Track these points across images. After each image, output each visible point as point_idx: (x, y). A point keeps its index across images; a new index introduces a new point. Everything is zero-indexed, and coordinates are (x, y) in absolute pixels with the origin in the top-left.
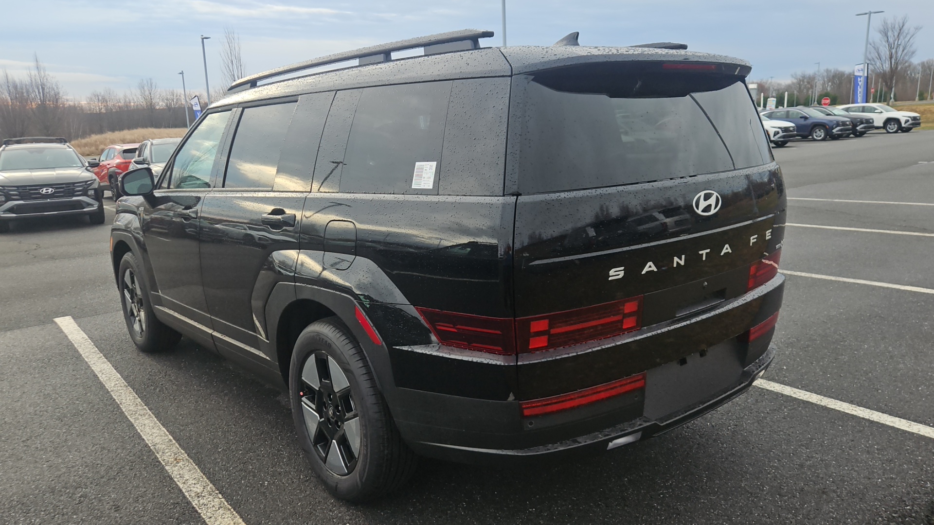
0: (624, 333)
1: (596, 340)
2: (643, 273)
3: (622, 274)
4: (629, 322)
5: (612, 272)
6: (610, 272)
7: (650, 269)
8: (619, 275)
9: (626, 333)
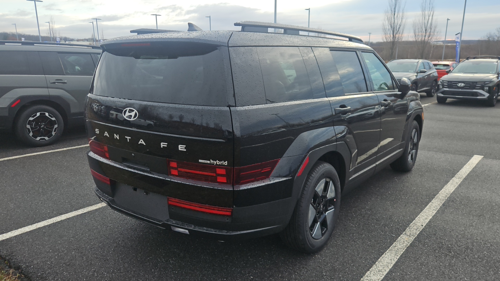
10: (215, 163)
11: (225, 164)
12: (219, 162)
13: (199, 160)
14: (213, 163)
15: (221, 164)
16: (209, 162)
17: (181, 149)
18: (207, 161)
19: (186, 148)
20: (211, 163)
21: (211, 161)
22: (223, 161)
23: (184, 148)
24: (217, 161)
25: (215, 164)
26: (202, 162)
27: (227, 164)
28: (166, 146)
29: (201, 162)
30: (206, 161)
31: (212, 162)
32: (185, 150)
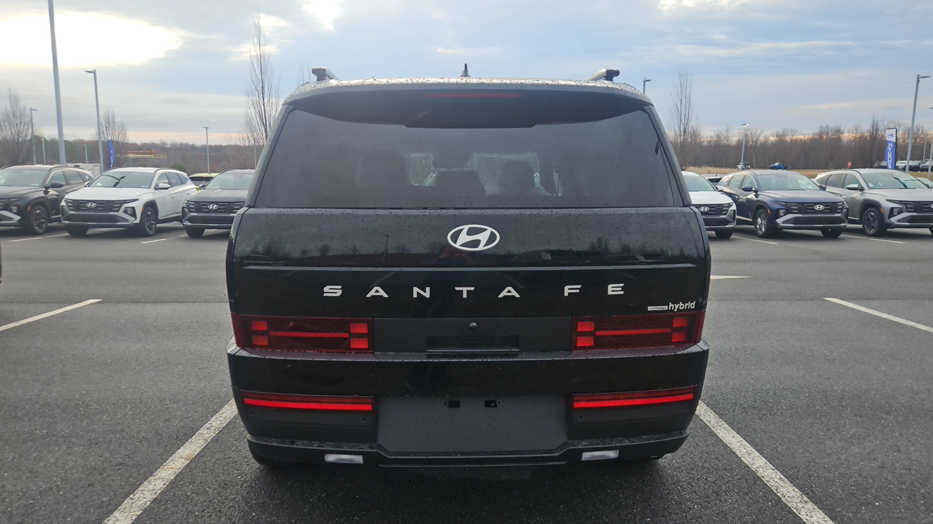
0: (351, 353)
1: (316, 352)
2: (367, 296)
3: (339, 293)
4: (357, 343)
5: (327, 289)
6: (325, 288)
7: (377, 294)
8: (336, 293)
9: (353, 352)
10: (677, 307)
11: (692, 307)
12: (683, 304)
13: (649, 307)
14: (673, 309)
15: (686, 308)
16: (666, 308)
17: (612, 291)
18: (663, 307)
19: (623, 289)
20: (670, 309)
21: (671, 305)
22: (689, 302)
23: (620, 289)
24: (681, 303)
25: (676, 310)
26: (653, 310)
27: (694, 307)
28: (578, 291)
29: (651, 310)
30: (660, 307)
31: (672, 307)
32: (622, 293)
